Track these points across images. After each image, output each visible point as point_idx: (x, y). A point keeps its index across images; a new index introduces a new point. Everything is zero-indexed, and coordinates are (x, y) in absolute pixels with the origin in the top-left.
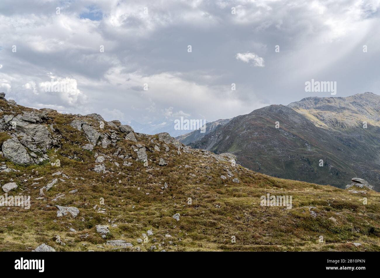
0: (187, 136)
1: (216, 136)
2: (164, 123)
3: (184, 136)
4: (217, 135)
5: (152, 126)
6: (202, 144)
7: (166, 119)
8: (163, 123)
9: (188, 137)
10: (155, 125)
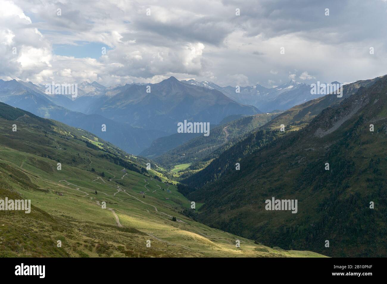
0: (320, 100)
1: (361, 99)
2: (291, 87)
3: (317, 100)
4: (363, 98)
5: (279, 89)
6: (345, 109)
7: (293, 82)
8: (289, 86)
9: (322, 101)
10: (281, 89)
